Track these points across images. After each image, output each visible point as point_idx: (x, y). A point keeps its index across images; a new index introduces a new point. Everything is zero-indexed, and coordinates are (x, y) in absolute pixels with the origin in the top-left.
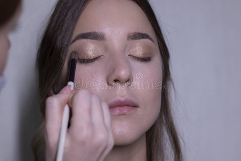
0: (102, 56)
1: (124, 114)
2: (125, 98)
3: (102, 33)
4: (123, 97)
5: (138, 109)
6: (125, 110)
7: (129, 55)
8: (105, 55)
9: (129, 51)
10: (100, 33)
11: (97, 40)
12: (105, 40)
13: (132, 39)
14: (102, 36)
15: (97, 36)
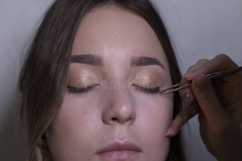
0: (98, 85)
2: (125, 140)
3: (99, 56)
4: (121, 139)
5: (141, 154)
10: (97, 57)
11: (93, 65)
12: (103, 65)
13: (137, 65)
14: (99, 60)
15: (93, 61)
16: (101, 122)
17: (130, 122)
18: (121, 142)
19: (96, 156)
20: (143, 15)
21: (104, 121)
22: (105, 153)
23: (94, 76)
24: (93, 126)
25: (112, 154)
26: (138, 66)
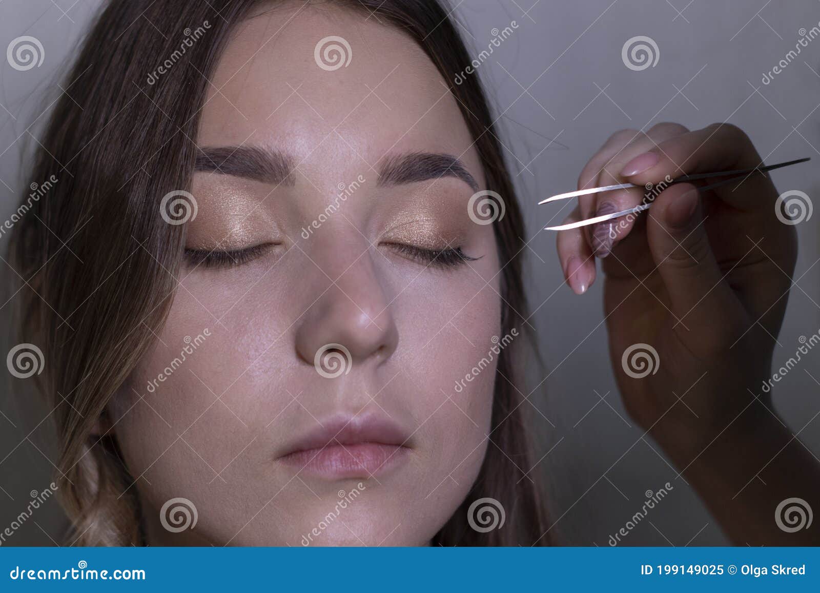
0: (278, 244)
1: (360, 477)
2: (367, 414)
3: (280, 154)
4: (356, 410)
5: (412, 455)
6: (364, 460)
7: (383, 243)
8: (290, 240)
9: (381, 227)
10: (275, 155)
11: (262, 181)
12: (293, 183)
13: (397, 181)
14: (279, 167)
15: (262, 167)
16: (290, 360)
17: (378, 358)
18: (356, 420)
19: (278, 466)
20: (412, 28)
21: (304, 357)
22: (305, 455)
23: (265, 215)
24: (266, 372)
25: (327, 457)
26: (400, 184)
